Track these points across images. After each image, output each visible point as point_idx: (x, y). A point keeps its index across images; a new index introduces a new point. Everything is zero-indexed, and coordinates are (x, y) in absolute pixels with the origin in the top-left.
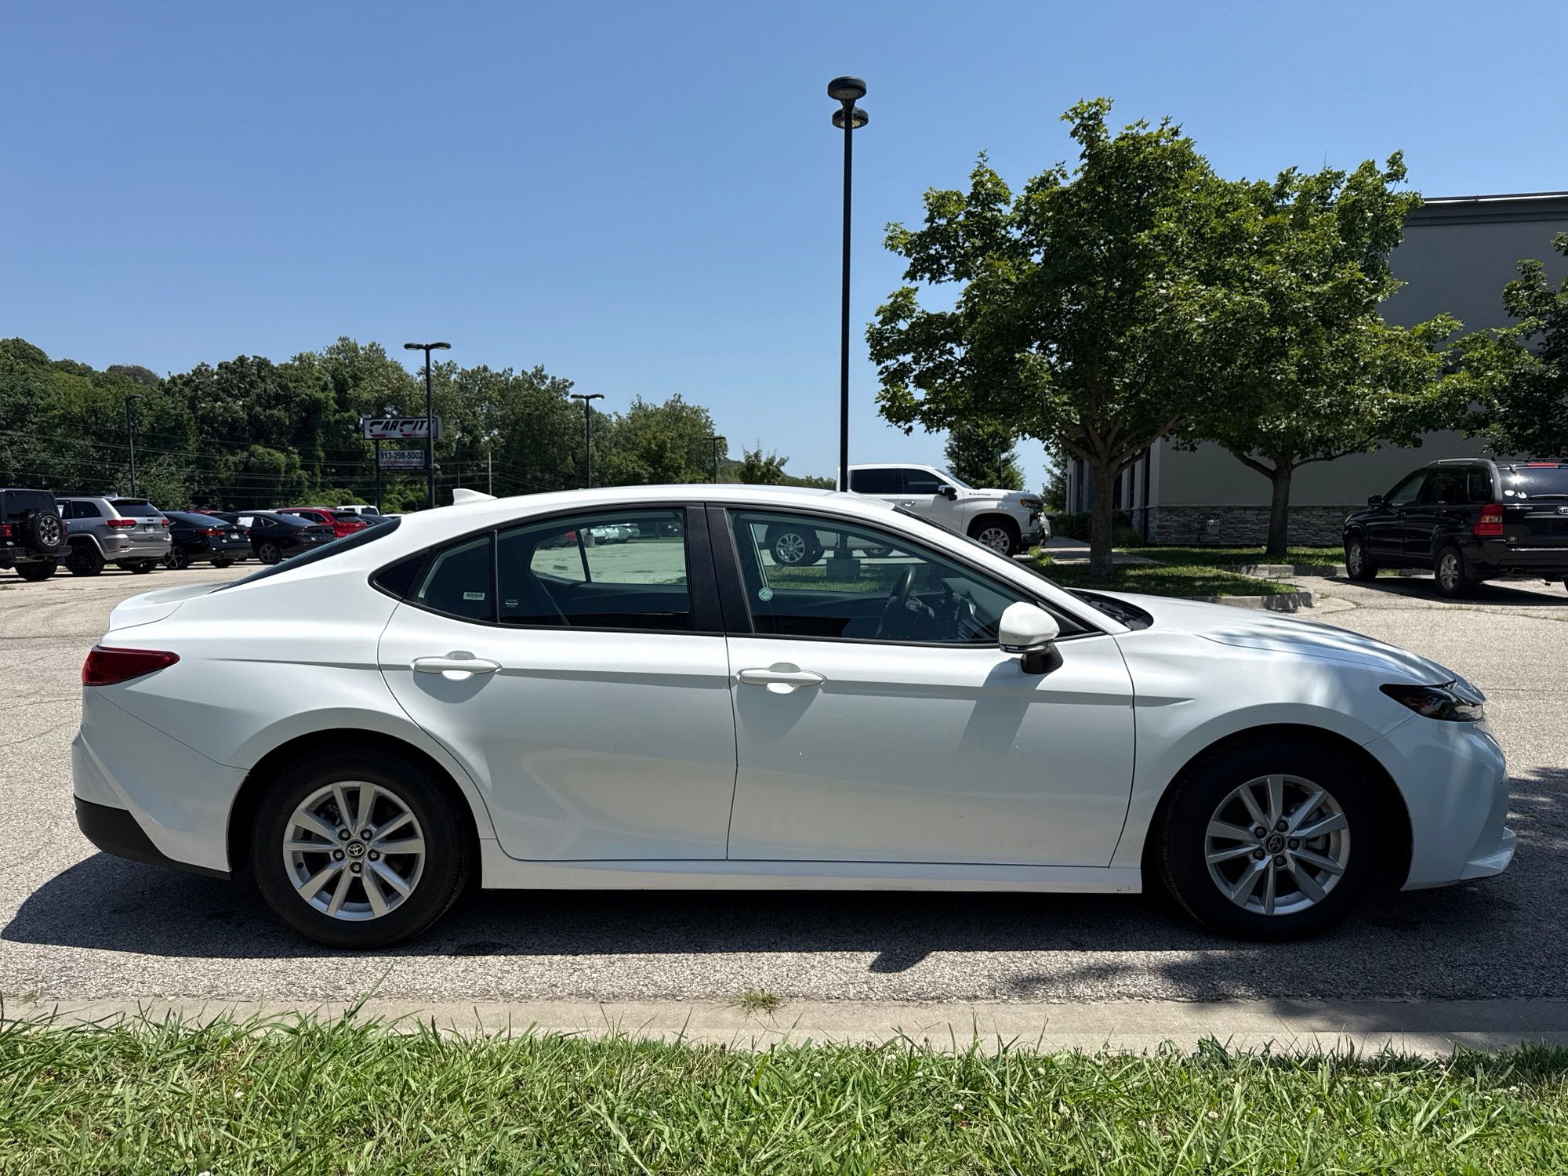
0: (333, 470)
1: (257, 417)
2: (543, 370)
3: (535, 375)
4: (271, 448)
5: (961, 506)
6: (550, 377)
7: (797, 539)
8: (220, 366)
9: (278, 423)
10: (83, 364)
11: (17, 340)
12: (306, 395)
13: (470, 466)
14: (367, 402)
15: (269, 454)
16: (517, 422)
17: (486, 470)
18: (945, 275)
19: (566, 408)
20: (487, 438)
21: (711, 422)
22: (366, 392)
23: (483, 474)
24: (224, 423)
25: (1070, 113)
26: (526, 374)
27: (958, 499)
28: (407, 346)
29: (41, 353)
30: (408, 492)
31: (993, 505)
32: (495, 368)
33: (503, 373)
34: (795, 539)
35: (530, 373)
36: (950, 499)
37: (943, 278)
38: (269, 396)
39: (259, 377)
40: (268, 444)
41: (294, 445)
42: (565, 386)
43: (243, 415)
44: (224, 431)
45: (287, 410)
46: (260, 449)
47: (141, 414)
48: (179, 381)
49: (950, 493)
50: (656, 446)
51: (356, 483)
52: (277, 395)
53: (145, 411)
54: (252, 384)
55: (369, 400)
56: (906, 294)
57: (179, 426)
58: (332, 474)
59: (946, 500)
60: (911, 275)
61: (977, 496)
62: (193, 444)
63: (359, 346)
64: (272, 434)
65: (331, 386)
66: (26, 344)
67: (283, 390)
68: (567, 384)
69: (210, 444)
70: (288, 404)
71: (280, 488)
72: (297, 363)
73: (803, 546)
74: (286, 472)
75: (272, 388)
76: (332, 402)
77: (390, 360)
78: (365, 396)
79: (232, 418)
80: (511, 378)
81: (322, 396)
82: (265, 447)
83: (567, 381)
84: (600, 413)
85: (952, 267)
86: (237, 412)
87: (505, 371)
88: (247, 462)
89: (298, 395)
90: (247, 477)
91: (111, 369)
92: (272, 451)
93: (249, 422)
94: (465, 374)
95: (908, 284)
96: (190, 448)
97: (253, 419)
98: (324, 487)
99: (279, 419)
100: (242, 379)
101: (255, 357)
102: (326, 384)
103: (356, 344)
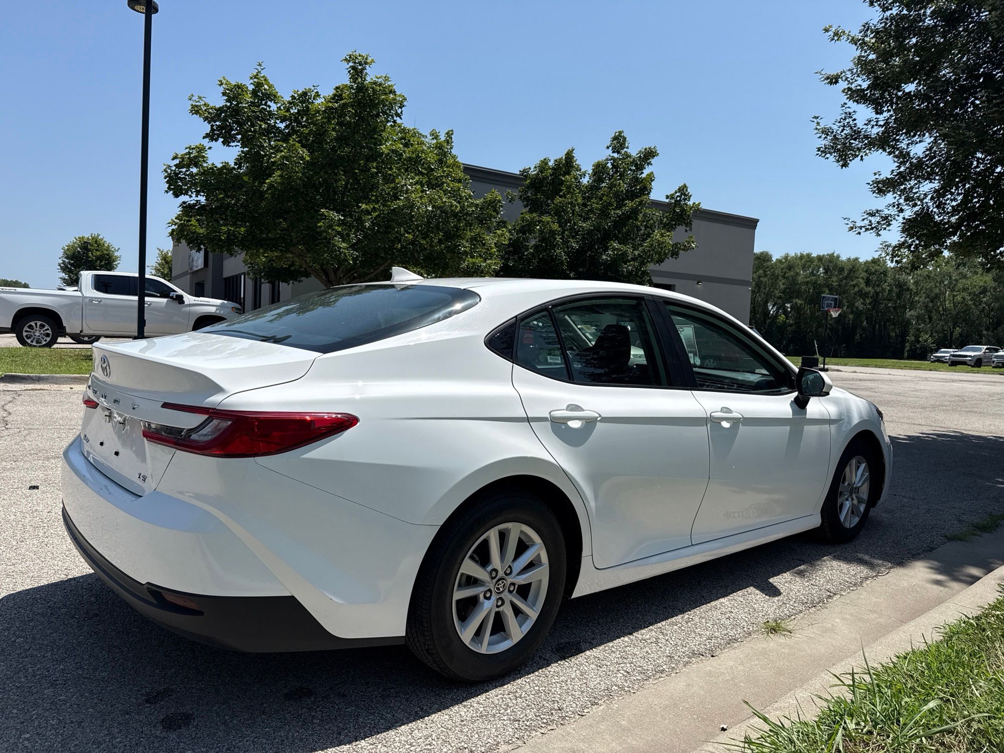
5: (188, 309)
7: (44, 326)
18: (234, 142)
25: (348, 57)
27: (186, 303)
31: (212, 310)
34: (42, 326)
36: (180, 303)
37: (232, 144)
49: (180, 299)
56: (201, 149)
59: (175, 304)
60: (211, 136)
61: (200, 303)
73: (49, 332)
85: (239, 137)
95: (206, 143)
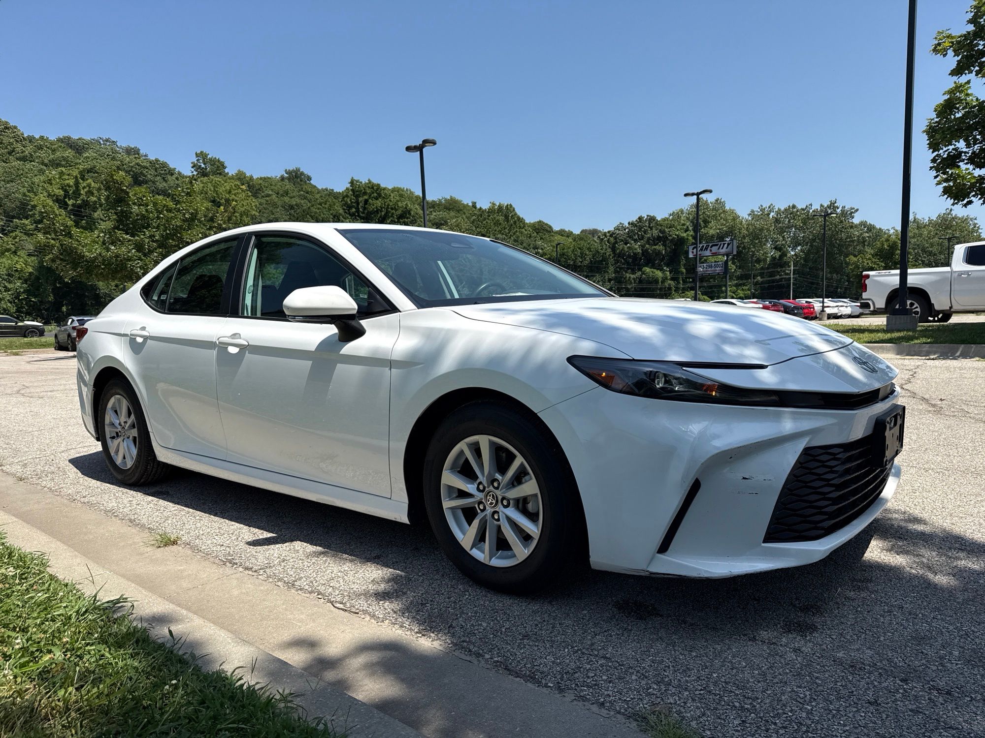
0: (691, 280)
1: (647, 250)
2: (835, 202)
3: (829, 207)
4: (654, 268)
6: (841, 207)
8: (629, 223)
9: (658, 253)
10: (569, 231)
11: (540, 221)
12: (676, 235)
13: (779, 272)
14: (713, 236)
15: (652, 272)
16: (814, 240)
17: (789, 274)
19: (852, 227)
20: (793, 253)
21: (978, 227)
22: (712, 230)
23: (787, 277)
24: (629, 256)
26: (823, 206)
28: (686, 195)
29: (550, 227)
30: (739, 291)
32: (800, 206)
33: (806, 208)
35: (826, 206)
38: (654, 238)
39: (649, 227)
40: (653, 267)
41: (668, 266)
42: (852, 212)
43: (639, 251)
44: (630, 260)
45: (664, 245)
46: (647, 270)
47: (586, 254)
48: (608, 234)
50: (888, 246)
51: (704, 287)
52: (659, 237)
53: (587, 252)
54: (645, 232)
55: (713, 235)
57: (605, 259)
58: (690, 282)
62: (611, 269)
63: (709, 202)
64: (656, 260)
65: (691, 228)
66: (544, 223)
67: (662, 233)
68: (853, 211)
69: (622, 268)
70: (664, 242)
71: (658, 292)
72: (671, 217)
74: (662, 282)
75: (655, 233)
76: (690, 238)
77: (728, 209)
78: (712, 232)
79: (633, 253)
80: (811, 211)
81: (685, 235)
82: (651, 268)
83: (854, 209)
84: (880, 229)
86: (636, 249)
87: (807, 206)
88: (641, 277)
89: (671, 236)
90: (641, 287)
91: (582, 231)
92: (655, 270)
93: (643, 254)
94: (779, 212)
96: (610, 272)
97: (645, 252)
98: (684, 290)
99: (659, 251)
100: (640, 230)
101: (648, 216)
102: (688, 227)
103: (707, 201)
